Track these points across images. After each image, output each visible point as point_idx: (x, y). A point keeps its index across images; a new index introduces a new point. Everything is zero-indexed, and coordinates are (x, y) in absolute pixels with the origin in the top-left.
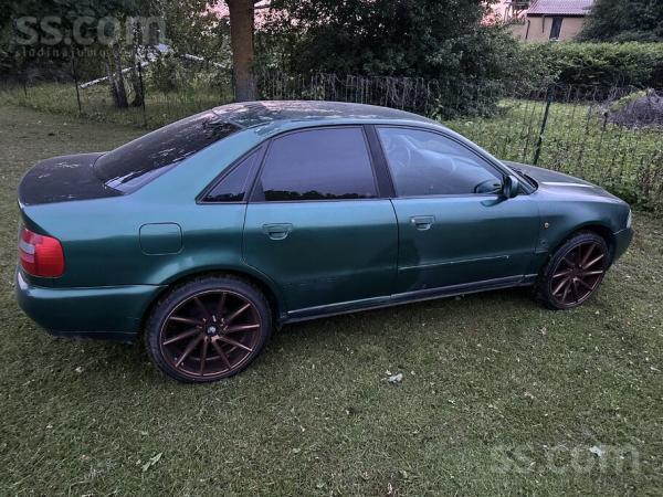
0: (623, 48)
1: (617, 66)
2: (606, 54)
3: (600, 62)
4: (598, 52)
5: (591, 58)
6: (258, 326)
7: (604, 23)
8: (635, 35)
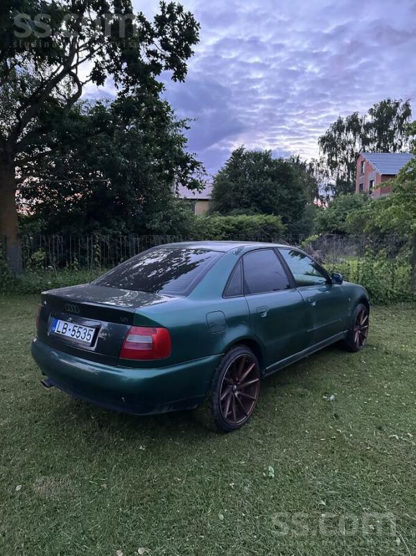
0: (240, 218)
1: (240, 229)
2: (232, 222)
3: (231, 228)
4: (227, 222)
5: (224, 225)
6: (258, 379)
7: (221, 204)
8: (241, 211)
